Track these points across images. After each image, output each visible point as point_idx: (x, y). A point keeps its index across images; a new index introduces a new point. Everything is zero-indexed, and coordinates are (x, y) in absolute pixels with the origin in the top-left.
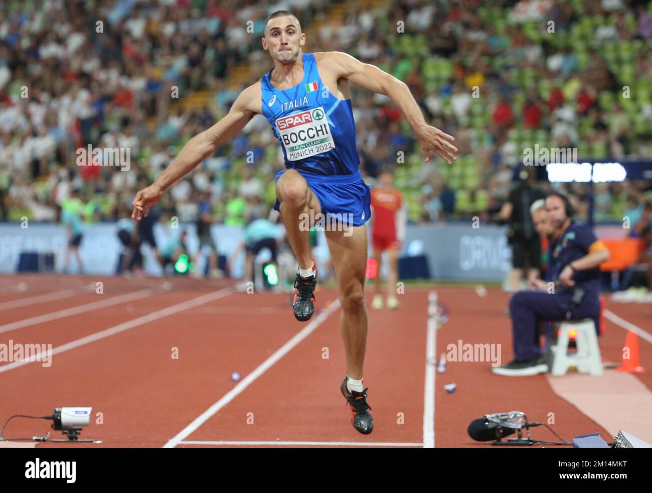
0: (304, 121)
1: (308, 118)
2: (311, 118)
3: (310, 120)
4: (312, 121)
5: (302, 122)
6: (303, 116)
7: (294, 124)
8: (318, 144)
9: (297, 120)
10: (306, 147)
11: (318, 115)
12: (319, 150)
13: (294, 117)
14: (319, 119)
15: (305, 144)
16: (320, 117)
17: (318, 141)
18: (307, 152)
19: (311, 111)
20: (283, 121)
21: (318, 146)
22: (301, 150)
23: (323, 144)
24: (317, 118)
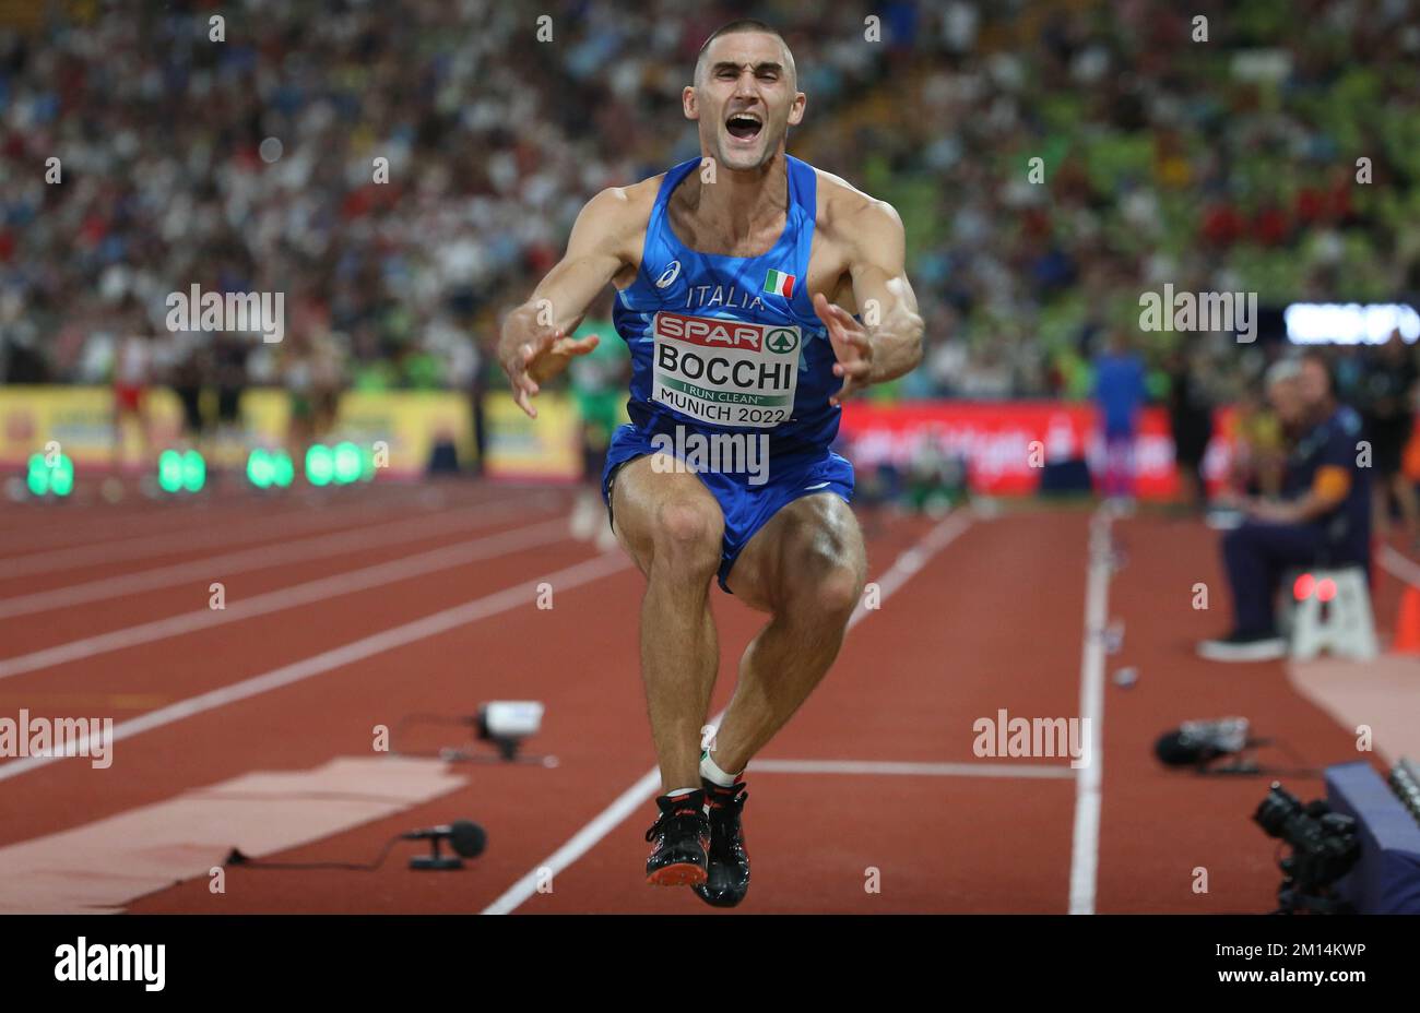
0: (737, 342)
1: (753, 340)
2: (759, 341)
3: (756, 345)
4: (758, 350)
5: (730, 342)
6: (738, 331)
7: (708, 340)
8: (752, 403)
9: (720, 334)
10: (716, 400)
11: (782, 341)
12: (748, 417)
13: (713, 325)
14: (781, 351)
15: (717, 393)
16: (785, 348)
17: (754, 396)
18: (713, 412)
19: (767, 329)
20: (680, 322)
21: (750, 408)
22: (701, 402)
23: (763, 409)
24: (777, 348)
